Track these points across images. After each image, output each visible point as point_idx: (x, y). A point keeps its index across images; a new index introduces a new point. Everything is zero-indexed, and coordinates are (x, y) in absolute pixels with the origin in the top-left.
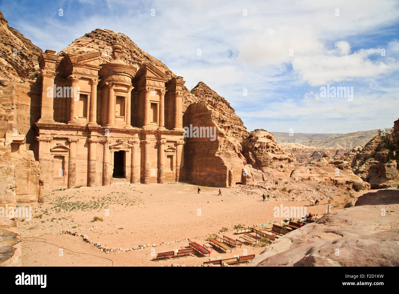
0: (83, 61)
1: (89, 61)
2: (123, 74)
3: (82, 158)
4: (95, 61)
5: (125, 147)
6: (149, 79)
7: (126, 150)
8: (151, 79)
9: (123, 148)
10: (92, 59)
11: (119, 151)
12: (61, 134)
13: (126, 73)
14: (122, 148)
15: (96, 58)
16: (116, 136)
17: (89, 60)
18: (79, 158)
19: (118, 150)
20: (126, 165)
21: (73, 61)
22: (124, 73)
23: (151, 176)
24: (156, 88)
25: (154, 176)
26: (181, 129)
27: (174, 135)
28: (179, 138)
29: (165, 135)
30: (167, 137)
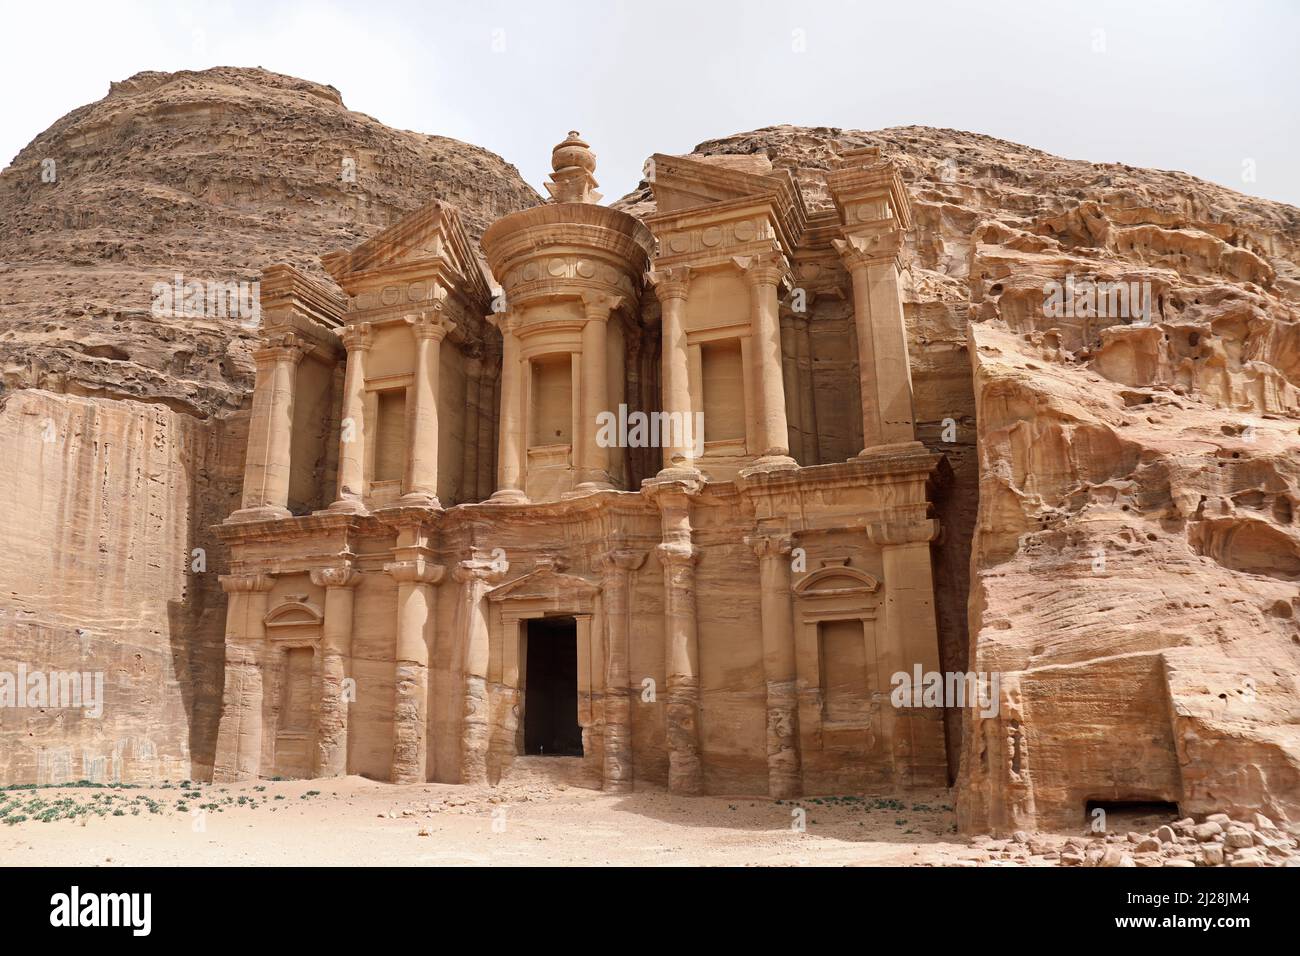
1: (399, 255)
2: (536, 253)
3: (378, 653)
4: (424, 245)
5: (568, 592)
6: (671, 228)
7: (576, 607)
8: (680, 224)
9: (561, 600)
10: (409, 242)
11: (541, 615)
12: (289, 558)
13: (550, 245)
14: (556, 600)
15: (423, 233)
16: (535, 546)
17: (399, 249)
18: (365, 655)
19: (536, 613)
20: (579, 689)
22: (542, 245)
23: (725, 750)
24: (714, 259)
25: (746, 750)
26: (898, 445)
27: (850, 492)
28: (891, 504)
29: (783, 501)
30: (796, 507)
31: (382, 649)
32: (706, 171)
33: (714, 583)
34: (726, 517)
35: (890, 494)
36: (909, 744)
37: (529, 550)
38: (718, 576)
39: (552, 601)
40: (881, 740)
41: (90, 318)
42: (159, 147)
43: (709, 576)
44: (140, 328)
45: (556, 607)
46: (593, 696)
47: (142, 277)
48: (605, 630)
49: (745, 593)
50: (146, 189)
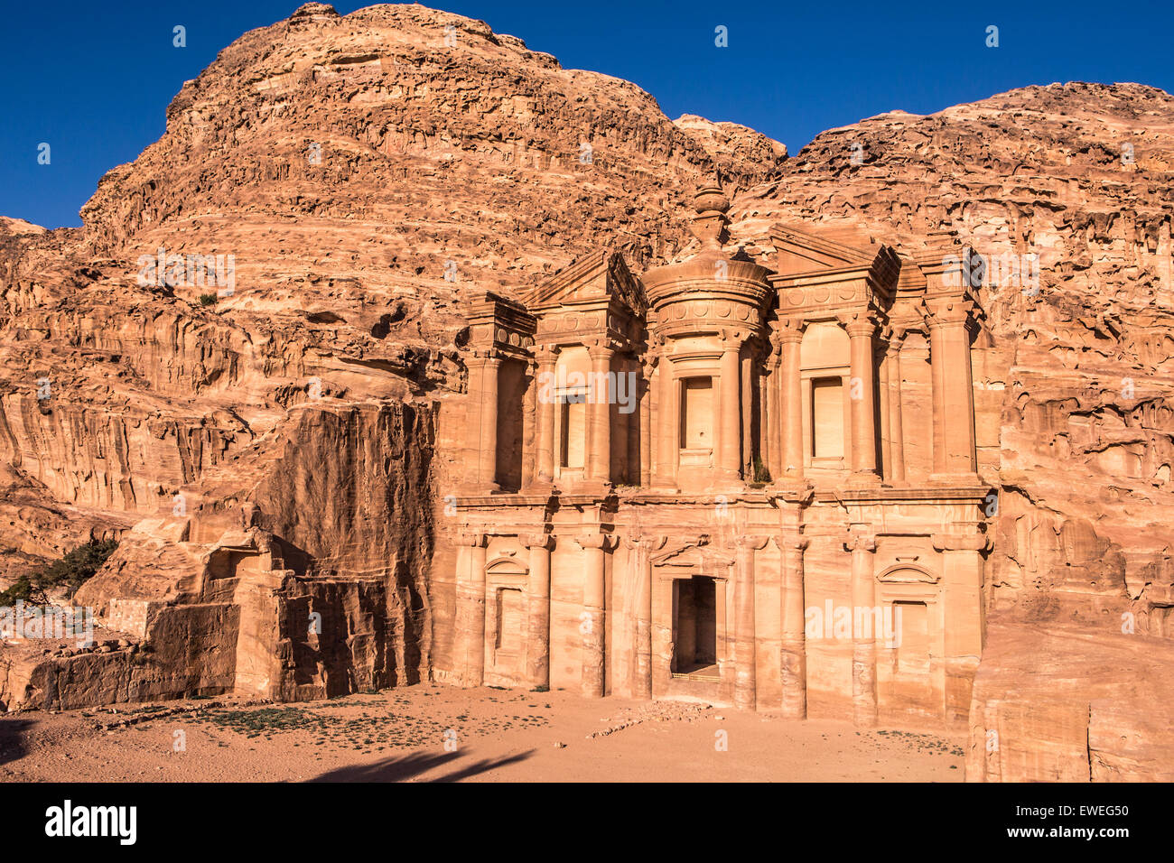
0: (558, 296)
1: (575, 290)
2: (683, 296)
3: (569, 597)
4: (595, 283)
5: (709, 561)
6: (788, 283)
7: (715, 573)
8: (796, 282)
9: (704, 567)
10: (584, 280)
11: (690, 577)
12: (502, 524)
13: (695, 292)
15: (594, 273)
16: (684, 524)
17: (575, 285)
18: (560, 598)
19: (686, 574)
20: (717, 633)
21: (528, 304)
22: (687, 291)
23: (823, 688)
24: (822, 312)
25: (837, 688)
26: (957, 475)
27: (921, 507)
28: (949, 521)
29: (870, 511)
30: (879, 516)
31: (572, 594)
32: (817, 240)
33: (817, 563)
34: (828, 516)
35: (950, 512)
36: (956, 698)
37: (680, 527)
38: (820, 559)
39: (698, 567)
40: (935, 693)
41: (310, 285)
42: (338, 96)
43: (815, 559)
44: (351, 294)
45: (701, 572)
46: (727, 639)
47: (341, 234)
48: (737, 591)
49: (840, 574)
50: (332, 141)
